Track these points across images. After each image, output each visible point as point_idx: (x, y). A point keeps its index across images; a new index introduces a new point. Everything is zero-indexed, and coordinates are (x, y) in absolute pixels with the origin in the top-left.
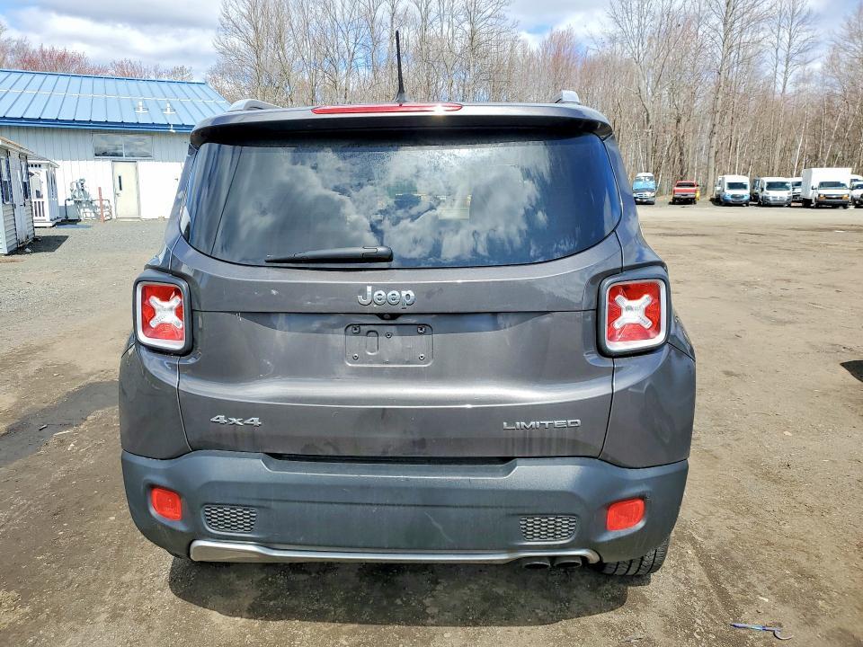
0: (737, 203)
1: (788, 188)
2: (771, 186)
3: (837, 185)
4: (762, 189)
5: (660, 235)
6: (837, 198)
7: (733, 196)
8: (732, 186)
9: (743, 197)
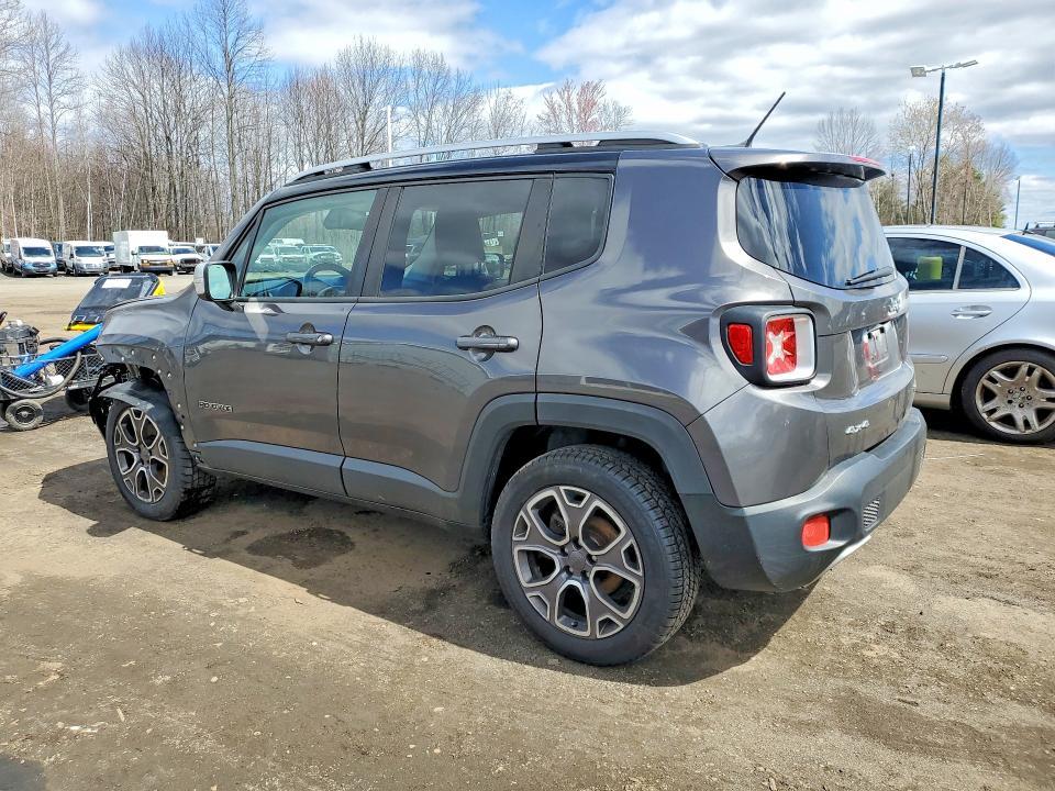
0: (40, 273)
1: (100, 254)
2: (81, 251)
3: (157, 249)
4: (72, 256)
5: (38, 313)
6: (162, 264)
7: (35, 265)
8: (30, 251)
9: (48, 265)
